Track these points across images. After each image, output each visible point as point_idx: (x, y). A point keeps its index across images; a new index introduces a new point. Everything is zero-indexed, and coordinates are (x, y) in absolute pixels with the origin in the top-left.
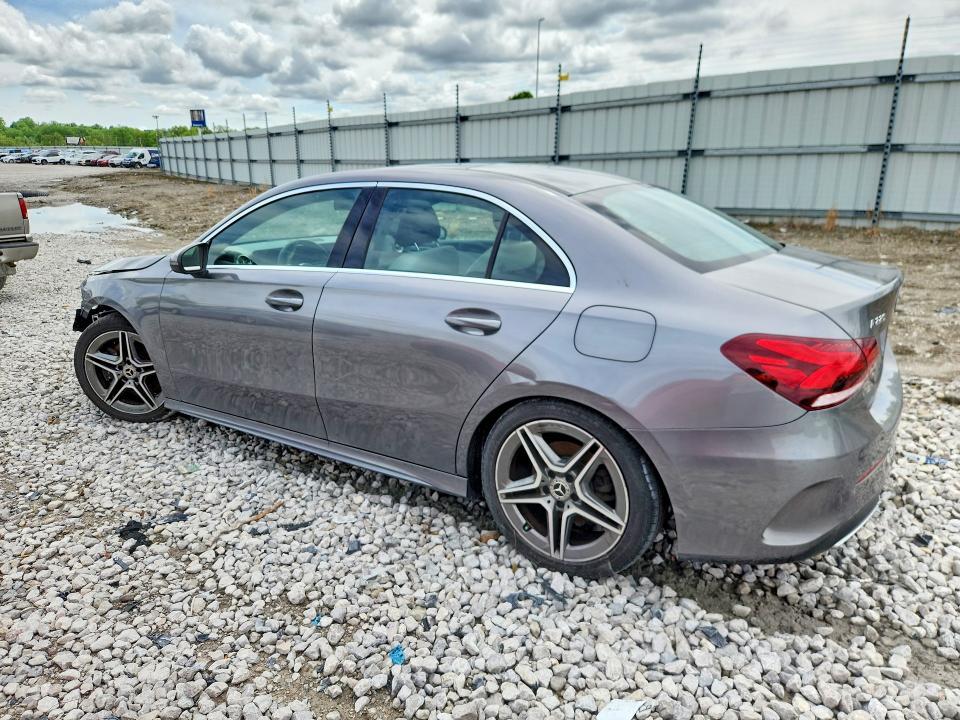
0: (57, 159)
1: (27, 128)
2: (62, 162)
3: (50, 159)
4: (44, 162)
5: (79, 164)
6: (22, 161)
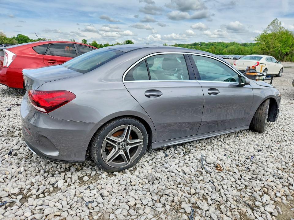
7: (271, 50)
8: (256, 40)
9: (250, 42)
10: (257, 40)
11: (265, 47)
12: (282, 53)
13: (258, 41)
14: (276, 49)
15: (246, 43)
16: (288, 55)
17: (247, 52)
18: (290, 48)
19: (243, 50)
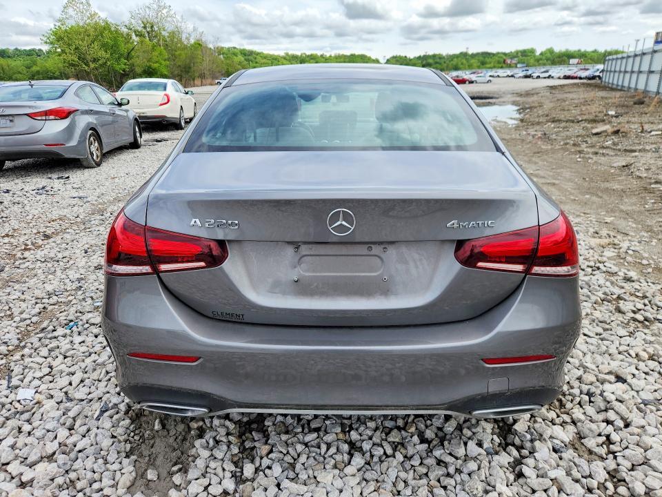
0: (547, 75)
1: (549, 55)
2: (549, 77)
3: (542, 75)
4: (538, 77)
5: (559, 78)
6: (526, 77)
7: (92, 66)
8: (46, 43)
9: (15, 48)
10: (48, 41)
11: (76, 59)
12: (115, 72)
13: (51, 43)
14: (100, 62)
15: (4, 48)
16: (128, 75)
17: (20, 73)
18: (127, 59)
19: (5, 67)
